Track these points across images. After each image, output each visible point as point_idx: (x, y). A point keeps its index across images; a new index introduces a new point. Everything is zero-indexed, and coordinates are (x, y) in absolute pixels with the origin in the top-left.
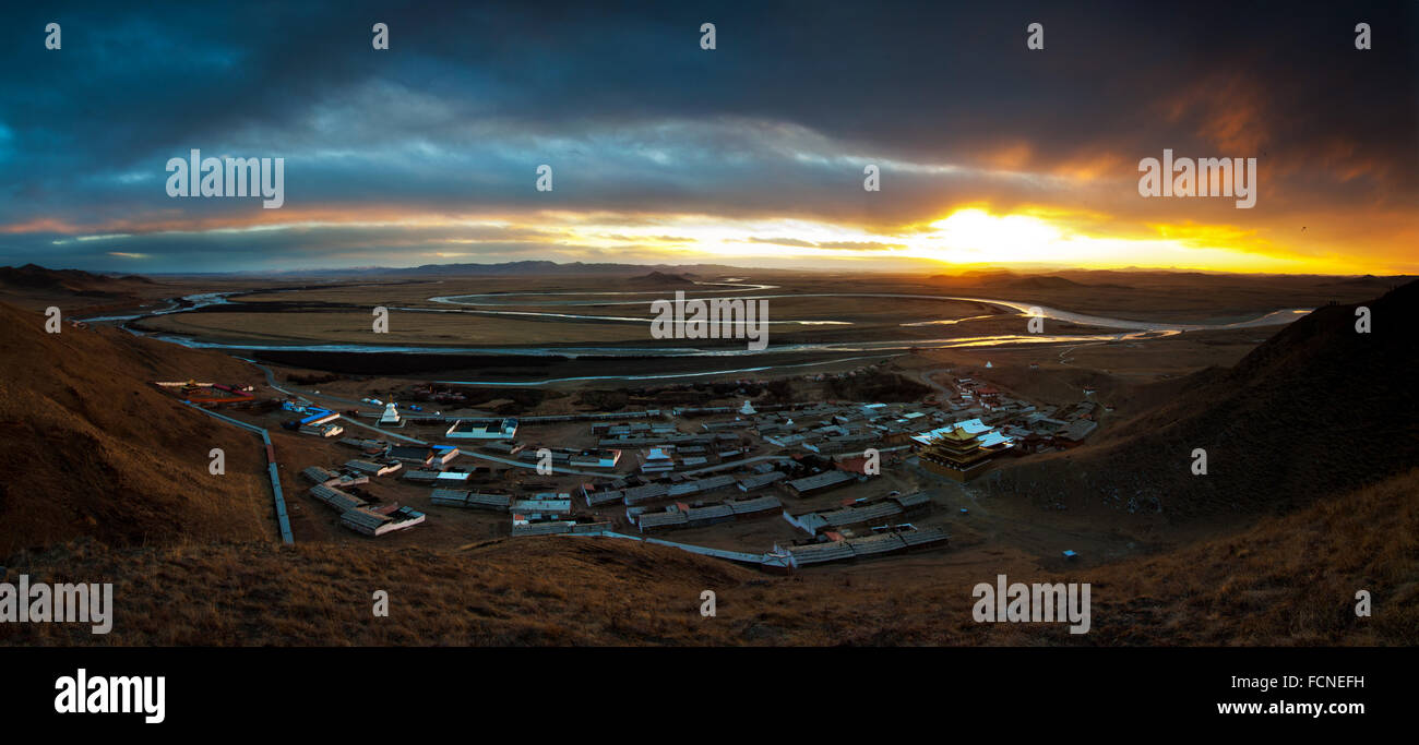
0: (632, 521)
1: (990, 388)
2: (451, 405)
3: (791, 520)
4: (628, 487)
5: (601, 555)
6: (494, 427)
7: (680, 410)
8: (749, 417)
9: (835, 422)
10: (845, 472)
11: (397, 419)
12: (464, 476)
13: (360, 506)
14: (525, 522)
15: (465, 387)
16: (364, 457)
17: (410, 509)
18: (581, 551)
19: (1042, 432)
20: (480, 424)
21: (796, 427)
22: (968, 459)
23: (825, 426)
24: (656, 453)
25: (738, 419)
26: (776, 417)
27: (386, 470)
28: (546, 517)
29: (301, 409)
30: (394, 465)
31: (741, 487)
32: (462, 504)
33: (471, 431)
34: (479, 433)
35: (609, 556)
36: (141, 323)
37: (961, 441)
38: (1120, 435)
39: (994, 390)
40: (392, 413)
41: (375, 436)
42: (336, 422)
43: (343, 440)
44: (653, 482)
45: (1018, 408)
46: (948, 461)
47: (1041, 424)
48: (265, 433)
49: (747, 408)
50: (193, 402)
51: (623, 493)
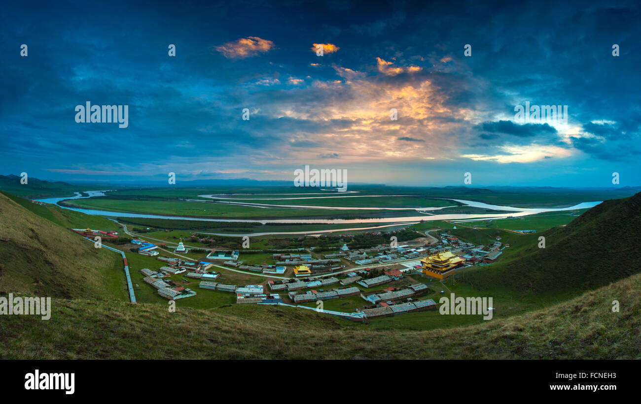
0: (291, 298)
1: (455, 238)
2: (208, 244)
3: (364, 297)
4: (289, 283)
5: (278, 313)
6: (229, 254)
7: (313, 248)
8: (346, 252)
9: (385, 254)
10: (389, 276)
11: (184, 249)
12: (215, 276)
13: (167, 287)
14: (242, 297)
15: (214, 236)
16: (169, 266)
17: (189, 289)
18: (269, 311)
19: (477, 257)
20: (222, 253)
21: (367, 256)
22: (444, 269)
23: (380, 255)
24: (303, 268)
25: (340, 253)
26: (358, 252)
27: (179, 272)
28: (252, 295)
29: (140, 243)
30: (183, 270)
31: (341, 283)
32: (214, 289)
33: (218, 256)
34: (221, 257)
35: (281, 314)
36: (65, 202)
37: (442, 261)
38: (512, 257)
39: (457, 239)
40: (181, 247)
41: (174, 257)
42: (156, 250)
43: (159, 258)
44: (301, 280)
45: (467, 247)
46: (435, 270)
47: (477, 253)
48: (123, 253)
49: (345, 248)
50: (89, 238)
51: (287, 285)
